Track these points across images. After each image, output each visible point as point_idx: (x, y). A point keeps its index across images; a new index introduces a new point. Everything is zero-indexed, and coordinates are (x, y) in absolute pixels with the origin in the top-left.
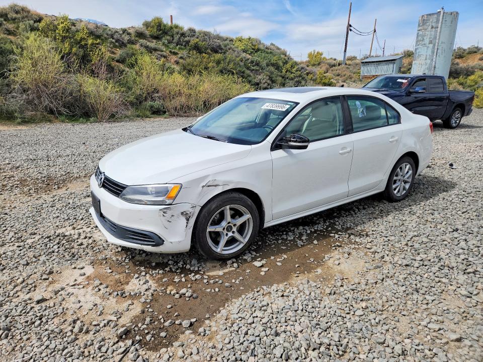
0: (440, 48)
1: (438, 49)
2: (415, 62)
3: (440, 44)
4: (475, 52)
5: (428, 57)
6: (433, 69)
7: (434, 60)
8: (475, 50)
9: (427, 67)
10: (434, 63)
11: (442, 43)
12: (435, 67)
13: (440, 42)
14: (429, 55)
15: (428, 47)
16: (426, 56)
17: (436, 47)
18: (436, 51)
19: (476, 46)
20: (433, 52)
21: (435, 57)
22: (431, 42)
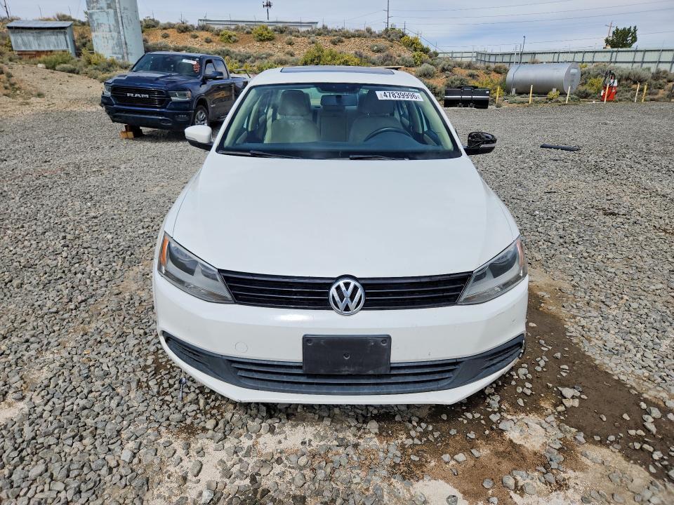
0: (124, 15)
1: (121, 17)
2: (96, 33)
3: (122, 11)
4: (154, 26)
5: (112, 27)
6: (124, 46)
7: (122, 33)
8: (153, 23)
9: (115, 42)
10: (123, 37)
11: (125, 9)
12: (126, 44)
13: (122, 9)
14: (113, 25)
15: (108, 13)
16: (109, 25)
17: (119, 15)
18: (120, 19)
19: (152, 18)
20: (117, 21)
21: (121, 28)
22: (109, 6)
